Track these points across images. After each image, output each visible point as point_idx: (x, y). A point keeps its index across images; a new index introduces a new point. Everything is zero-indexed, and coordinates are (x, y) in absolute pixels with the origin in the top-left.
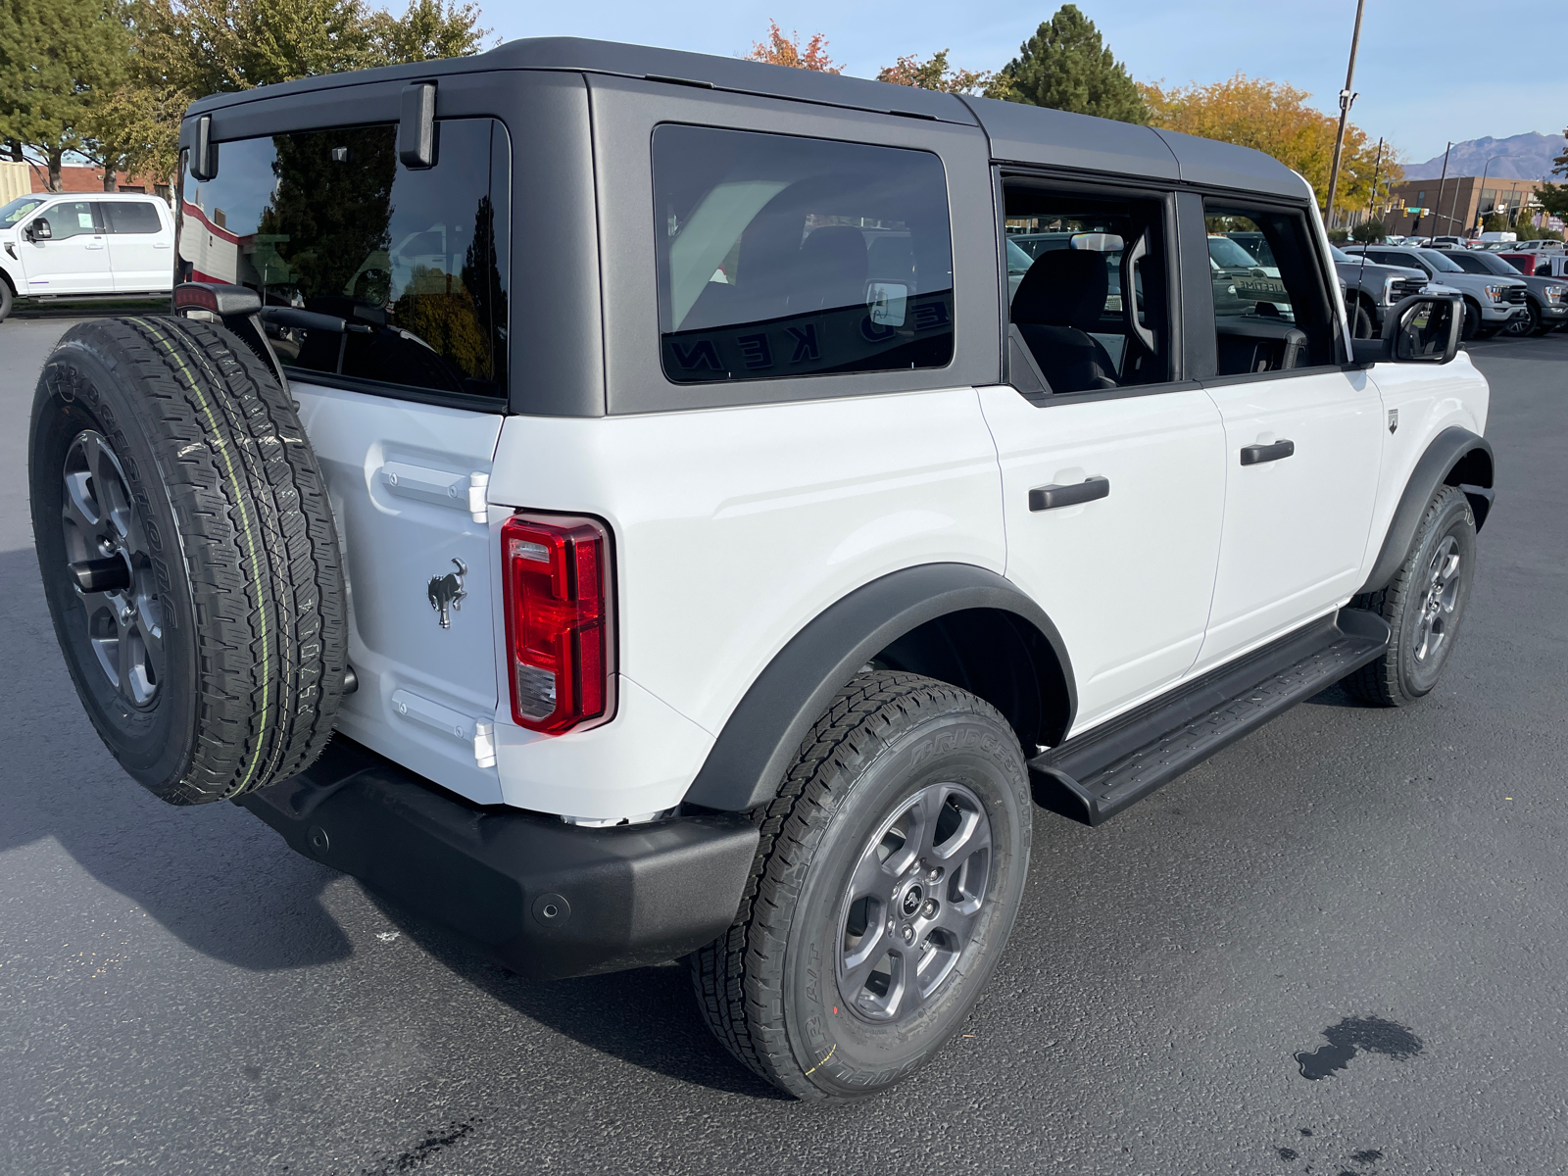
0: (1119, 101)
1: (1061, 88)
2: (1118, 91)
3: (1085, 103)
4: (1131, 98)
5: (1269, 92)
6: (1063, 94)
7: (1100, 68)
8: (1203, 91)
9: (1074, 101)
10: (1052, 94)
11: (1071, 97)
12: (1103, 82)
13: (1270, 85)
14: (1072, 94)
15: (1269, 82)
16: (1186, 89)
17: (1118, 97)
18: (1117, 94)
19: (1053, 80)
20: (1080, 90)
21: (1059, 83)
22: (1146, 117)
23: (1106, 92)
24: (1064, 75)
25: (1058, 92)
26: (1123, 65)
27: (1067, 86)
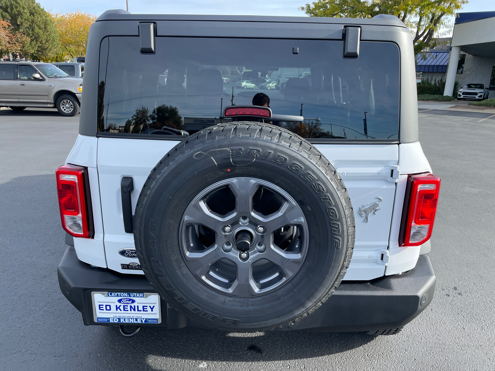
0: (41, 16)
1: (18, 9)
2: (40, 12)
3: (29, 16)
4: (45, 15)
5: (89, 18)
6: (19, 11)
7: (31, 4)
8: (66, 15)
9: (24, 15)
10: (15, 11)
11: (23, 13)
12: (34, 8)
13: (89, 15)
14: (23, 12)
15: (89, 14)
16: (60, 14)
17: (41, 15)
18: (40, 14)
19: (14, 6)
20: (25, 11)
21: (16, 8)
22: (52, 22)
23: (36, 12)
24: (18, 5)
25: (17, 11)
26: (39, 4)
27: (20, 9)
